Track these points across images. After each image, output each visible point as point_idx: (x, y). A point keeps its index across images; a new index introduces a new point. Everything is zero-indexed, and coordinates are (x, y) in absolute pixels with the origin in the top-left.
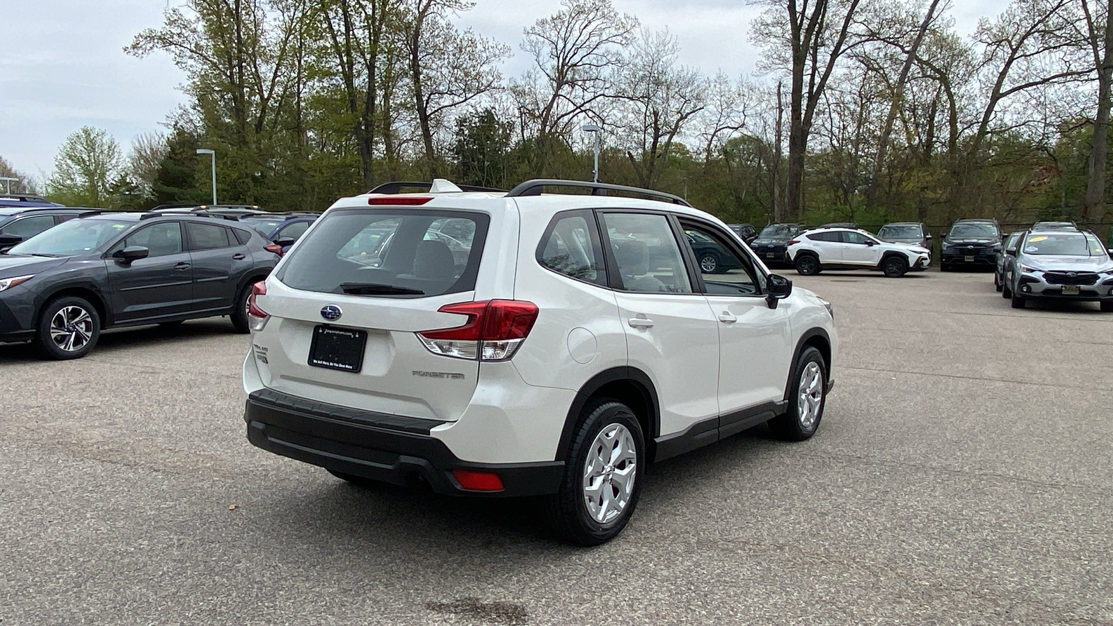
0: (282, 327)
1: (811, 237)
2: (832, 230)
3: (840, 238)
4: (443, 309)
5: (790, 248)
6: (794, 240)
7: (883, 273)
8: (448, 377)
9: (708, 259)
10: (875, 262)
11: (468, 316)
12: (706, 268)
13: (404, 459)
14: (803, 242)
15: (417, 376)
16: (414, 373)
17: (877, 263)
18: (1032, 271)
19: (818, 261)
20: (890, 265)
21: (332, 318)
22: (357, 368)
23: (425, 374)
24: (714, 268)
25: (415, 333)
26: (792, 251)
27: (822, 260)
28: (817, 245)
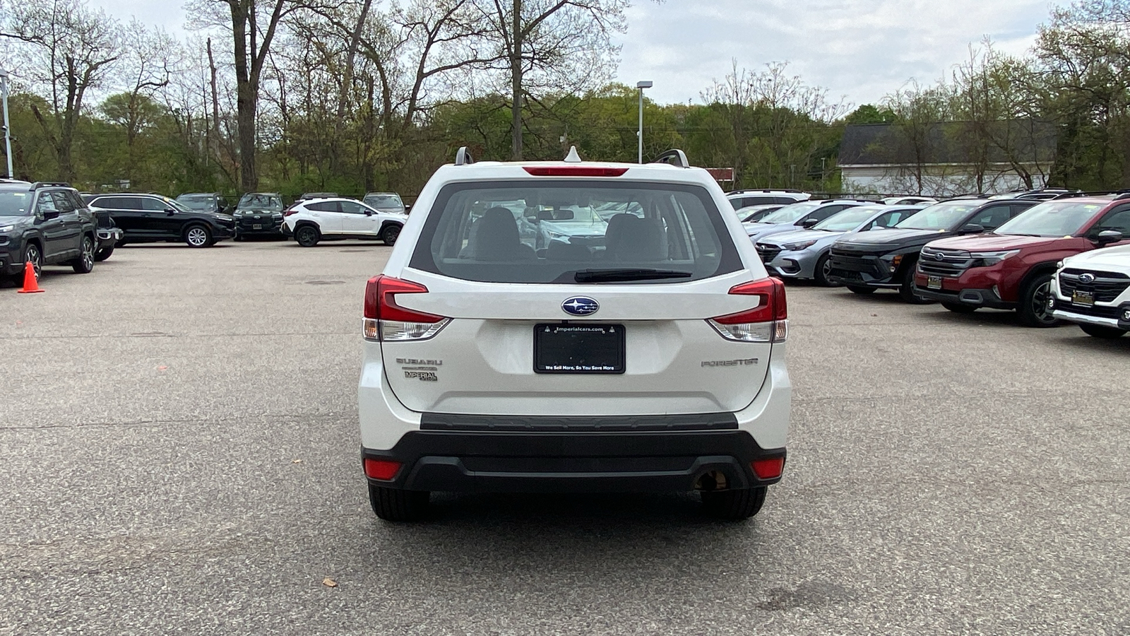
0: (482, 329)
1: (309, 207)
2: (329, 200)
3: (338, 208)
4: (733, 291)
5: (287, 219)
6: (292, 210)
7: (383, 242)
8: (741, 364)
9: (197, 231)
10: (375, 231)
11: (759, 296)
12: (194, 241)
13: (703, 460)
14: (301, 212)
15: (707, 368)
16: (704, 364)
17: (377, 232)
18: (559, 236)
19: (319, 231)
20: (389, 234)
21: (586, 313)
22: (620, 369)
23: (717, 364)
24: (204, 241)
25: (706, 320)
26: (291, 222)
27: (323, 231)
28: (316, 215)
